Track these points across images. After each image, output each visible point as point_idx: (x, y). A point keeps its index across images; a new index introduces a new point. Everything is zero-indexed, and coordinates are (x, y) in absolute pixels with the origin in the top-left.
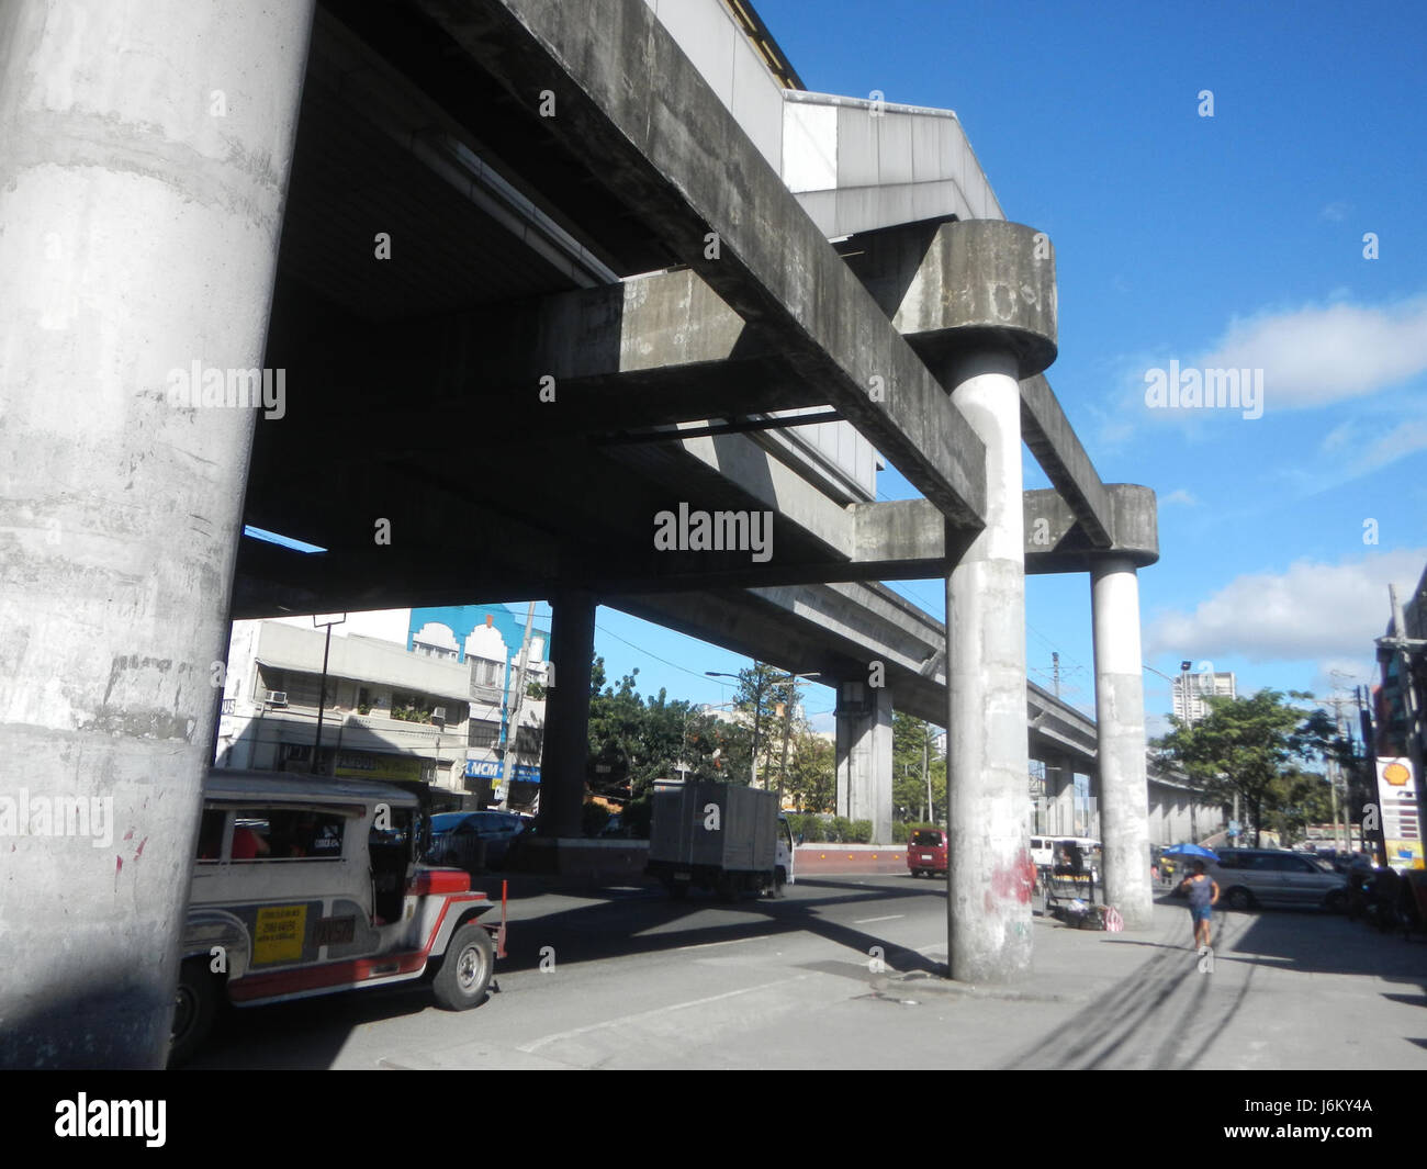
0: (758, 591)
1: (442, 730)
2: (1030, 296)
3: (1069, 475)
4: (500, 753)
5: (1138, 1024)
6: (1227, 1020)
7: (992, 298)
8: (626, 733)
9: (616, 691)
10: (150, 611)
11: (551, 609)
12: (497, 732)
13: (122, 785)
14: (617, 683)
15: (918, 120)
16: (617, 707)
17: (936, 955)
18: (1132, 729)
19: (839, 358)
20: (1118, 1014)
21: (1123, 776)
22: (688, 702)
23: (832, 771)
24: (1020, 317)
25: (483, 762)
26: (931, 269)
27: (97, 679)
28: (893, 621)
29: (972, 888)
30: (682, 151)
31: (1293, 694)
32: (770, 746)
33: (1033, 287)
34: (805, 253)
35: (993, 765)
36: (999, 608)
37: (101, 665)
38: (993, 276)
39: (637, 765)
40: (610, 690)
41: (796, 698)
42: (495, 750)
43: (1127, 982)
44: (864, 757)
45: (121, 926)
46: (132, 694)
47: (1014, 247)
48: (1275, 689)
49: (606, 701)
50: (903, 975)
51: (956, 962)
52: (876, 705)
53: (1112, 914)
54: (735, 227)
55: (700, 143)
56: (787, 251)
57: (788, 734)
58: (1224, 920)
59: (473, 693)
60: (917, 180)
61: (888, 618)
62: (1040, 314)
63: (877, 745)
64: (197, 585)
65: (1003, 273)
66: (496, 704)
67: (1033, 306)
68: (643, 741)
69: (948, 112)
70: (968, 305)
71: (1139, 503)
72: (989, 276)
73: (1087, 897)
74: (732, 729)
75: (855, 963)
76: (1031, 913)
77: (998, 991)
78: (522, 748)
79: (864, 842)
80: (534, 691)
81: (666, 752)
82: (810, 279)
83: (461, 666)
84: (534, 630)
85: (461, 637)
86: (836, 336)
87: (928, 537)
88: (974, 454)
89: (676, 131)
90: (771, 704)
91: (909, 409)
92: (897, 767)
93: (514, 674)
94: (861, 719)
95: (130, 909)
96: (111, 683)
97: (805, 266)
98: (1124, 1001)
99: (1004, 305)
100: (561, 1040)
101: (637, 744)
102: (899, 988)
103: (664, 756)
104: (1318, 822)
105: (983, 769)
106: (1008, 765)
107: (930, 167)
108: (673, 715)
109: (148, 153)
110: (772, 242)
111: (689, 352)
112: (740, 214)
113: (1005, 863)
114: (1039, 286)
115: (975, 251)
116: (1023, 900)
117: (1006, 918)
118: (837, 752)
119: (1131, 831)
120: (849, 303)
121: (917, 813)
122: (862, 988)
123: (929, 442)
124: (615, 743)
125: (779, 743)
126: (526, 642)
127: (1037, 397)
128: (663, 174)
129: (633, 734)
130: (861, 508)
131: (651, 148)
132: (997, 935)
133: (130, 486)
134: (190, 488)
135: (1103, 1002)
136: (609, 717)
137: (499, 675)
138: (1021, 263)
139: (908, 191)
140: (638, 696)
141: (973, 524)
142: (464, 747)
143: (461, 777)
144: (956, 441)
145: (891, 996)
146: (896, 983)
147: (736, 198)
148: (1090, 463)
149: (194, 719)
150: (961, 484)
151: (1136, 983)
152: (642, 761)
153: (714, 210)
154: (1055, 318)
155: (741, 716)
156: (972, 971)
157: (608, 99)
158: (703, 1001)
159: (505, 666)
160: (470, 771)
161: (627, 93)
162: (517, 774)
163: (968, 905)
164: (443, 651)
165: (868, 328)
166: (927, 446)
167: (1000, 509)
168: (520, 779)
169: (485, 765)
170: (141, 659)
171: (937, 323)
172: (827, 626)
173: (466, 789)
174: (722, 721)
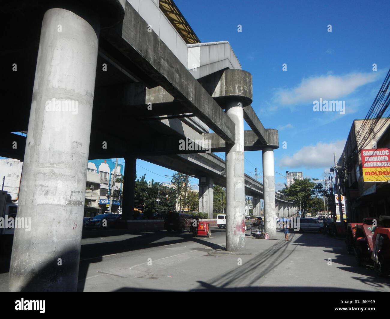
0: (179, 155)
1: (93, 192)
2: (246, 88)
3: (256, 128)
4: (108, 197)
5: (268, 259)
6: (287, 257)
7: (237, 89)
8: (143, 191)
9: (140, 180)
10: (76, 182)
11: (125, 160)
12: (108, 192)
13: (73, 214)
14: (140, 178)
15: (219, 46)
16: (140, 184)
17: (223, 246)
18: (272, 190)
19: (201, 109)
20: (264, 257)
21: (269, 201)
22: (159, 183)
23: (198, 200)
24: (243, 93)
25: (104, 200)
26: (222, 81)
27: (69, 195)
28: (214, 162)
29: (231, 229)
30: (166, 68)
31: (313, 179)
32: (181, 194)
33: (247, 86)
34: (193, 86)
35: (236, 200)
36: (238, 163)
37: (69, 193)
38: (237, 83)
39: (146, 200)
40: (138, 180)
41: (188, 181)
42: (107, 197)
43: (267, 250)
44: (206, 197)
45: (74, 239)
46: (75, 198)
47: (242, 76)
48: (308, 178)
49: (137, 183)
50: (215, 250)
51: (228, 247)
52: (209, 183)
53: (266, 235)
54: (177, 83)
55: (170, 65)
56: (189, 86)
57: (186, 190)
58: (294, 235)
59: (101, 181)
60: (219, 60)
61: (212, 161)
62: (248, 93)
63: (209, 194)
64: (83, 177)
65: (240, 83)
66: (107, 184)
67: (247, 91)
68: (147, 193)
69: (227, 41)
70: (231, 90)
71: (274, 134)
72: (236, 84)
73: (261, 231)
74: (171, 189)
75: (204, 248)
76: (245, 235)
77: (237, 253)
78: (115, 196)
79: (206, 219)
80: (118, 181)
81: (154, 196)
82: (194, 92)
83: (98, 174)
84: (118, 164)
85: (97, 166)
86: (200, 104)
87: (222, 142)
88: (232, 126)
89: (165, 64)
90: (182, 183)
91: (217, 118)
92: (215, 198)
93: (112, 176)
94: (205, 187)
95: (75, 236)
96: (71, 196)
97: (193, 89)
98: (266, 254)
99: (240, 90)
100: (138, 266)
101: (146, 194)
102: (214, 253)
103: (153, 197)
104: (321, 210)
105: (234, 201)
106: (240, 201)
107: (222, 57)
108: (156, 186)
109: (72, 95)
110: (185, 85)
111: (163, 100)
112: (178, 79)
113: (239, 223)
114: (248, 85)
115: (233, 77)
116: (243, 232)
117: (239, 236)
118: (199, 195)
119: (271, 214)
120: (203, 95)
121: (220, 210)
122: (206, 253)
123: (221, 125)
124: (140, 194)
125: (184, 193)
126: (116, 167)
127: (248, 110)
128: (162, 74)
129: (145, 191)
130: (206, 134)
131: (160, 69)
132: (237, 240)
133: (72, 160)
134: (82, 159)
135: (261, 254)
136: (138, 187)
137: (108, 176)
138: (244, 80)
139: (217, 63)
140: (146, 181)
141: (232, 143)
142: (99, 196)
143: (98, 204)
144: (228, 124)
145: (212, 255)
146: (213, 252)
147: (178, 76)
148: (262, 125)
149: (83, 201)
150: (229, 134)
151: (269, 250)
152: (147, 198)
153: (173, 80)
154: (252, 93)
155: (173, 185)
156: (231, 249)
157: (151, 60)
158: (169, 257)
159: (109, 174)
160: (100, 202)
161: (154, 58)
162: (113, 203)
163: (230, 234)
164: (92, 170)
165: (207, 101)
166: (221, 126)
167: (239, 139)
168: (114, 204)
169: (105, 200)
170: (75, 191)
171: (224, 94)
172: (197, 163)
173: (100, 207)
174: (169, 187)
